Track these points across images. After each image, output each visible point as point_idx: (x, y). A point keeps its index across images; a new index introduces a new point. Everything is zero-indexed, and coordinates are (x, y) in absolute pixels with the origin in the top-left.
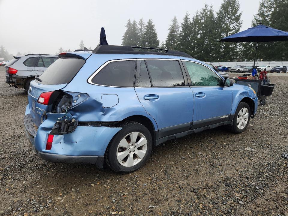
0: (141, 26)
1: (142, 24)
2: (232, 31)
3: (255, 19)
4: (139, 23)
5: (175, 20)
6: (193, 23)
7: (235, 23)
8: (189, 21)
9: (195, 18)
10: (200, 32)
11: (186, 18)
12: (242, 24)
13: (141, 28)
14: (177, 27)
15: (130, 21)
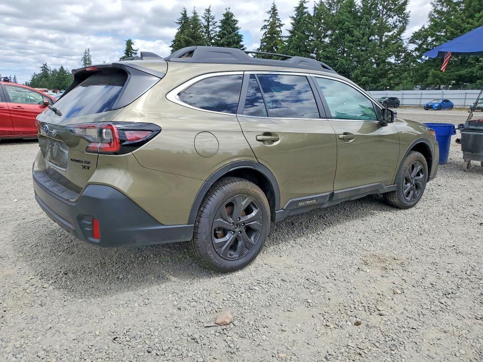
0: (209, 22)
1: (208, 18)
2: (390, 31)
3: (435, 10)
4: (204, 16)
5: (274, 12)
6: (314, 16)
7: (396, 17)
8: (307, 12)
9: (317, 7)
10: (329, 32)
11: (300, 6)
12: (408, 19)
13: (208, 25)
14: (278, 24)
15: (185, 12)
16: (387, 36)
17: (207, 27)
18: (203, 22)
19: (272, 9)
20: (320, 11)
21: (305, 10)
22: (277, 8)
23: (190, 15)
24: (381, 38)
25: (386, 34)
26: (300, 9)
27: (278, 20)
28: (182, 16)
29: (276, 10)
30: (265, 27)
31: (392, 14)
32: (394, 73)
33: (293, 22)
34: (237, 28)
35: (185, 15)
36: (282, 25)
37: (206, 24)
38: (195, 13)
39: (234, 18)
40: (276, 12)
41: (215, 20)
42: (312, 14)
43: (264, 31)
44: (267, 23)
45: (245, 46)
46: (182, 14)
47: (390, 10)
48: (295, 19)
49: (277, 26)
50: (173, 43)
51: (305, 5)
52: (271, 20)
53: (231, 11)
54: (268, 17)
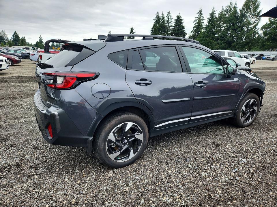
0: (169, 18)
2: (252, 25)
4: (167, 16)
5: (201, 13)
6: (218, 18)
7: (256, 18)
8: (215, 16)
9: (220, 13)
10: (224, 25)
11: (212, 13)
12: (261, 19)
13: (169, 20)
14: (202, 19)
15: (158, 14)
16: (250, 27)
17: (168, 21)
18: (166, 19)
19: (200, 11)
20: (222, 15)
21: (214, 15)
22: (202, 11)
23: (160, 16)
24: (248, 28)
25: (250, 26)
26: (212, 14)
27: (203, 17)
28: (156, 16)
29: (202, 12)
30: (196, 20)
31: (254, 17)
32: (252, 44)
33: (208, 20)
34: (183, 23)
35: (158, 16)
36: (204, 19)
37: (167, 20)
38: (162, 15)
39: (181, 18)
40: (202, 13)
41: (172, 18)
42: (217, 17)
43: (195, 23)
44: (197, 19)
45: (186, 31)
46: (157, 15)
47: (253, 15)
48: (209, 19)
49: (202, 20)
50: (152, 29)
51: (214, 13)
52: (199, 17)
53: (180, 15)
54: (197, 15)
